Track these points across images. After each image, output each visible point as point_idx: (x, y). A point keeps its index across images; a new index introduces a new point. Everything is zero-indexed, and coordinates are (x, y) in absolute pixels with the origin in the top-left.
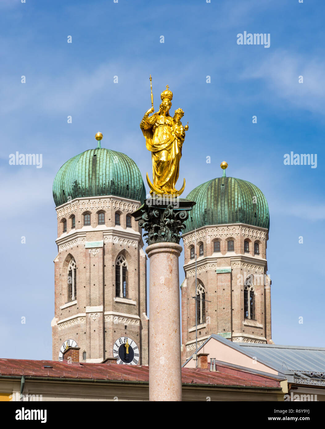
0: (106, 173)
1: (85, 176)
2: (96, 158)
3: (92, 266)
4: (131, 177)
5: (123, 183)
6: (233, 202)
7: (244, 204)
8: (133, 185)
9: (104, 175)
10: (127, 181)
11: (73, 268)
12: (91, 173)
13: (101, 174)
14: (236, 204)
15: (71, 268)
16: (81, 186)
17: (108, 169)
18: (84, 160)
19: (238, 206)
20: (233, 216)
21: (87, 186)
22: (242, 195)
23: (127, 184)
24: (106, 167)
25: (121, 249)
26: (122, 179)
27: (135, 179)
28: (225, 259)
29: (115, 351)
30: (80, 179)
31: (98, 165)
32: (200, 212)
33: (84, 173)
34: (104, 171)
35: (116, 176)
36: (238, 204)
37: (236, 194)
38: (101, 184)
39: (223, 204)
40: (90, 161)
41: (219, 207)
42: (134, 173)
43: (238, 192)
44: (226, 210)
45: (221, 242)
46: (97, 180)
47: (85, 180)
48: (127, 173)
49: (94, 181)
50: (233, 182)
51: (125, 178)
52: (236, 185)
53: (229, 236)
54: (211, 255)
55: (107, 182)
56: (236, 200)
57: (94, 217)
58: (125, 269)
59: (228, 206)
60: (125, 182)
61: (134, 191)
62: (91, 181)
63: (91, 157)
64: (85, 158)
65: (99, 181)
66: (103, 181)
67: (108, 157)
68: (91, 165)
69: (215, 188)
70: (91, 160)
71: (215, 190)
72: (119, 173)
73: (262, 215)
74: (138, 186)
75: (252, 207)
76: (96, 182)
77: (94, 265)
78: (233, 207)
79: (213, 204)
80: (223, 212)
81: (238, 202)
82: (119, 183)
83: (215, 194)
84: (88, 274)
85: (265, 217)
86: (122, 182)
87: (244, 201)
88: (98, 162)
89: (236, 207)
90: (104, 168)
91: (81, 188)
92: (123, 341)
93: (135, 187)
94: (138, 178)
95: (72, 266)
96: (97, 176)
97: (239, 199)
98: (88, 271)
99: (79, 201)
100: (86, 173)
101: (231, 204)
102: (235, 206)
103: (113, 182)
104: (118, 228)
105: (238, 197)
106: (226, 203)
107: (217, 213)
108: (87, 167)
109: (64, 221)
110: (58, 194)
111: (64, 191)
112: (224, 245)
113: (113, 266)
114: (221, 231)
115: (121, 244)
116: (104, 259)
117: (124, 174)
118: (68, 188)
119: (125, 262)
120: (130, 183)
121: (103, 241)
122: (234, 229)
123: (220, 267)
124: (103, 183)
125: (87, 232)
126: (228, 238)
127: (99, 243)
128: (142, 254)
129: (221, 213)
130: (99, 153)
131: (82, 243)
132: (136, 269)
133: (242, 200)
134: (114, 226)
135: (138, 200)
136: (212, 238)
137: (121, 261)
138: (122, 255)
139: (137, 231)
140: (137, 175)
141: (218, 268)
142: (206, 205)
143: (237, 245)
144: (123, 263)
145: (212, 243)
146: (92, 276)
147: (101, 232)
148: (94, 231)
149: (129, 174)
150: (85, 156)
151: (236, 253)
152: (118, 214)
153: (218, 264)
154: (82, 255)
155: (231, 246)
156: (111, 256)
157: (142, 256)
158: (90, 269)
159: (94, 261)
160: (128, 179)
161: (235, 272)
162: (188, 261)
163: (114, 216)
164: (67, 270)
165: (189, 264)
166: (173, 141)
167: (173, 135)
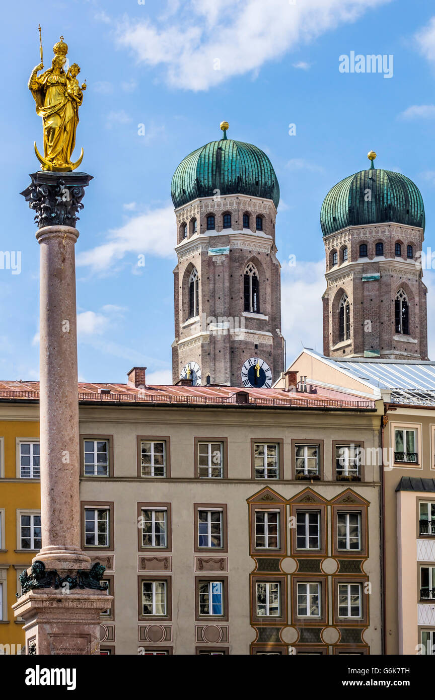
0: (232, 168)
1: (208, 173)
2: (221, 150)
3: (217, 277)
4: (262, 172)
5: (251, 179)
6: (381, 198)
7: (395, 200)
8: (263, 181)
10: (257, 176)
11: (195, 280)
12: (214, 168)
13: (226, 169)
14: (385, 201)
15: (192, 280)
16: (203, 183)
17: (234, 164)
18: (207, 154)
19: (387, 202)
20: (382, 214)
21: (210, 183)
22: (392, 190)
23: (257, 180)
24: (232, 162)
25: (250, 256)
26: (251, 175)
27: (266, 174)
28: (373, 264)
29: (244, 374)
30: (202, 176)
31: (223, 159)
32: (344, 212)
33: (206, 169)
34: (230, 166)
35: (244, 171)
36: (387, 200)
37: (386, 189)
38: (226, 181)
40: (213, 155)
41: (365, 205)
43: (387, 186)
44: (374, 207)
45: (369, 245)
46: (222, 177)
47: (208, 177)
48: (256, 167)
49: (218, 178)
50: (382, 175)
51: (254, 173)
52: (385, 178)
53: (378, 238)
54: (357, 260)
55: (233, 178)
56: (385, 196)
57: (219, 220)
58: (255, 278)
59: (376, 203)
60: (254, 178)
61: (265, 188)
62: (214, 178)
63: (215, 149)
64: (207, 151)
65: (224, 178)
66: (228, 178)
67: (234, 149)
68: (215, 160)
69: (360, 182)
70: (215, 153)
71: (360, 184)
72: (247, 167)
73: (416, 213)
74: (270, 182)
75: (404, 202)
76: (220, 179)
77: (219, 275)
78: (381, 204)
79: (358, 202)
80: (370, 210)
81: (387, 198)
82: (247, 179)
83: (360, 189)
84: (211, 286)
85: (420, 215)
87: (395, 196)
88: (223, 156)
89: (385, 204)
90: (230, 163)
91: (203, 186)
92: (253, 362)
93: (266, 183)
94: (269, 174)
95: (193, 278)
96: (222, 172)
97: (389, 194)
98: (212, 282)
99: (201, 202)
100: (208, 168)
101: (380, 201)
102: (383, 203)
103: (241, 178)
104: (246, 231)
105: (388, 191)
107: (363, 212)
108: (210, 162)
109: (184, 225)
110: (177, 194)
111: (184, 191)
112: (371, 248)
113: (241, 275)
114: (368, 233)
115: (250, 249)
116: (230, 268)
117: (253, 169)
118: (190, 186)
119: (255, 270)
120: (260, 179)
121: (228, 247)
122: (383, 230)
123: (366, 273)
124: (228, 180)
125: (210, 237)
126: (376, 240)
127: (225, 250)
128: (274, 262)
129: (368, 211)
130: (224, 145)
131: (205, 250)
132: (267, 279)
133: (392, 196)
134: (242, 230)
135: (271, 199)
136: (357, 241)
137: (251, 270)
138: (251, 263)
139: (269, 235)
140: (269, 169)
141: (364, 275)
142: (350, 202)
143: (386, 248)
144: (253, 272)
145: (358, 246)
146: (216, 288)
147: (227, 237)
148: (218, 236)
149: (259, 168)
150: (208, 149)
151: (385, 257)
152: (247, 215)
153: (364, 271)
154: (205, 264)
155: (380, 249)
156: (237, 264)
157: (275, 264)
158: (214, 280)
159: (219, 270)
160: (258, 174)
161: (384, 279)
162: (330, 268)
163: (242, 218)
164: (188, 282)
165: (331, 271)
166: (67, 103)
167: (67, 95)
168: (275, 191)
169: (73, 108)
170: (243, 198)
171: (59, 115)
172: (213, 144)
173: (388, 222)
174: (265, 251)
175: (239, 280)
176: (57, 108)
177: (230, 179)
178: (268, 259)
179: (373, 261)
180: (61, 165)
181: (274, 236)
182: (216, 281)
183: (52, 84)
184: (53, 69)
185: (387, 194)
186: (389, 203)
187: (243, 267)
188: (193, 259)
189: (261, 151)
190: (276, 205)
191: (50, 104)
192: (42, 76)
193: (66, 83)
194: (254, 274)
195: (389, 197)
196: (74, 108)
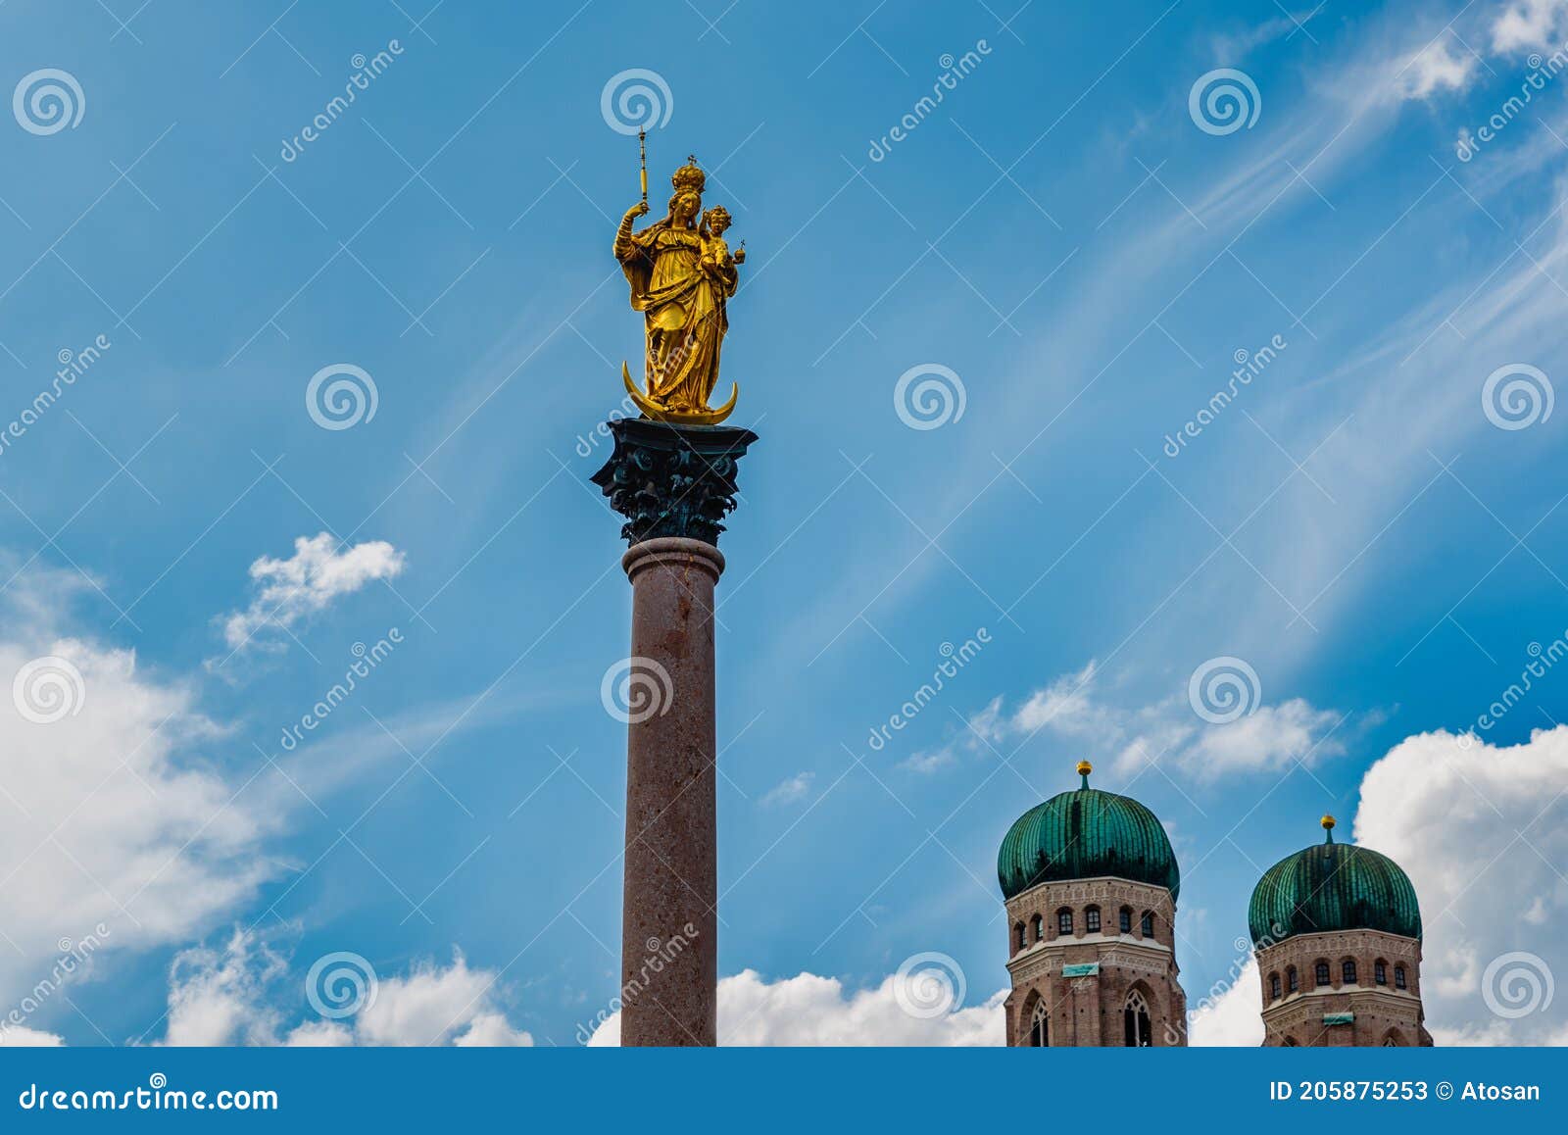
0: (1098, 834)
1: (1059, 841)
2: (1080, 807)
3: (1079, 1013)
4: (1148, 841)
5: (1131, 853)
6: (1348, 889)
7: (1369, 893)
8: (1152, 857)
9: (1096, 837)
10: (1141, 848)
11: (1041, 1017)
12: (1069, 835)
13: (1089, 836)
14: (1355, 894)
15: (1037, 1017)
16: (1051, 858)
17: (1101, 828)
18: (1056, 813)
19: (1357, 896)
20: (1349, 916)
21: (1064, 857)
22: (1365, 876)
23: (1141, 855)
24: (1098, 823)
25: (1134, 979)
26: (1130, 846)
27: (1156, 846)
28: (1340, 998)
30: (1049, 846)
31: (1083, 820)
32: (1286, 910)
33: (1056, 835)
34: (1095, 832)
35: (1119, 840)
36: (1358, 892)
37: (1353, 874)
38: (1089, 855)
39: (1329, 894)
40: (1067, 813)
41: (1323, 899)
42: (1154, 833)
43: (1356, 870)
44: (1337, 904)
45: (1331, 965)
46: (1083, 848)
47: (1060, 849)
48: (1139, 834)
49: (1075, 850)
50: (1347, 852)
51: (1135, 844)
52: (1353, 858)
53: (1346, 953)
54: (1312, 990)
55: (1102, 850)
56: (1353, 886)
57: (1078, 918)
58: (1143, 1016)
59: (1340, 898)
60: (1136, 851)
61: (1155, 869)
62: (1070, 850)
63: (1069, 806)
64: (1056, 808)
65: (1086, 851)
66: (1093, 850)
67: (1102, 805)
68: (1069, 821)
69: (1312, 863)
70: (1069, 810)
71: (1312, 868)
72: (1123, 833)
73: (1406, 914)
74: (1162, 860)
75: (1386, 898)
76: (1080, 851)
77: (1082, 1011)
78: (1348, 898)
79: (1310, 895)
80: (1330, 908)
81: (1357, 889)
82: (1125, 853)
83: (1313, 874)
84: (1070, 1028)
85: (1411, 918)
86: (1130, 850)
87: (1369, 887)
88: (1083, 814)
89: (1355, 899)
90: (1095, 825)
91: (1051, 862)
93: (1155, 859)
94: (1161, 847)
95: (1039, 1014)
96: (1082, 841)
97: (1361, 883)
98: (1071, 1021)
99: (1048, 888)
100: (1059, 834)
101: (1346, 893)
102: (1352, 897)
103: (1114, 851)
104: (1125, 938)
105: (1357, 879)
106: (1335, 892)
107: (1319, 909)
108: (1063, 824)
109: (1019, 928)
110: (1008, 875)
111: (1019, 871)
112: (1336, 969)
113: (1120, 1011)
114: (1329, 945)
115: (1134, 968)
116: (1101, 999)
117: (1135, 836)
118: (1027, 864)
119: (1143, 1003)
120: (1146, 853)
121: (1097, 963)
122: (1354, 941)
123: (1330, 1012)
124: (1093, 853)
125: (1065, 946)
126: (1343, 958)
127: (1090, 968)
128: (1175, 990)
129: (1327, 910)
130: (1084, 797)
131: (1058, 969)
132: (1165, 1018)
133: (1366, 887)
134: (1119, 935)
135: (1164, 886)
136: (1313, 959)
137: (1136, 1003)
138: (1135, 991)
139: (1164, 944)
140: (1160, 838)
141: (1327, 1016)
142: (1297, 895)
143: (1361, 969)
144: (1139, 1006)
145: (1314, 966)
146: (1078, 1032)
147: (1094, 947)
148: (1080, 945)
149: (1144, 837)
150: (1057, 803)
151: (1360, 985)
152: (1126, 911)
153: (1327, 1008)
154: (1058, 991)
155: (1350, 972)
156: (1114, 992)
157: (1175, 993)
158: (1075, 1017)
159: (1081, 1002)
160: (1143, 845)
161: (1360, 1022)
162: (1270, 1004)
163: (1117, 915)
164: (1030, 1021)
165: (1271, 1008)
166: (699, 283)
167: (699, 268)
168: (1172, 875)
169: (715, 295)
170: (1120, 883)
171: (681, 306)
172: (1065, 797)
173: (1361, 928)
174: (1159, 971)
175: (1117, 1019)
176: (676, 292)
177: (1096, 852)
178: (1165, 984)
179: (1341, 991)
180: (684, 410)
181: (1172, 946)
182: (1077, 1020)
183: (668, 246)
184: (672, 218)
185: (1357, 883)
186: (1361, 897)
187: (1123, 997)
188: (1037, 983)
189: (1146, 809)
190: (1175, 896)
191: (661, 284)
192: (646, 231)
193: (699, 247)
194: (1142, 1008)
195: (1360, 887)
196: (717, 295)
